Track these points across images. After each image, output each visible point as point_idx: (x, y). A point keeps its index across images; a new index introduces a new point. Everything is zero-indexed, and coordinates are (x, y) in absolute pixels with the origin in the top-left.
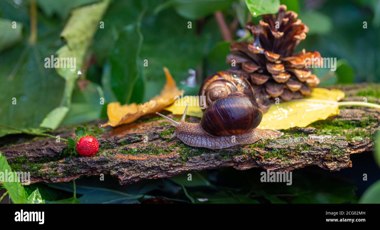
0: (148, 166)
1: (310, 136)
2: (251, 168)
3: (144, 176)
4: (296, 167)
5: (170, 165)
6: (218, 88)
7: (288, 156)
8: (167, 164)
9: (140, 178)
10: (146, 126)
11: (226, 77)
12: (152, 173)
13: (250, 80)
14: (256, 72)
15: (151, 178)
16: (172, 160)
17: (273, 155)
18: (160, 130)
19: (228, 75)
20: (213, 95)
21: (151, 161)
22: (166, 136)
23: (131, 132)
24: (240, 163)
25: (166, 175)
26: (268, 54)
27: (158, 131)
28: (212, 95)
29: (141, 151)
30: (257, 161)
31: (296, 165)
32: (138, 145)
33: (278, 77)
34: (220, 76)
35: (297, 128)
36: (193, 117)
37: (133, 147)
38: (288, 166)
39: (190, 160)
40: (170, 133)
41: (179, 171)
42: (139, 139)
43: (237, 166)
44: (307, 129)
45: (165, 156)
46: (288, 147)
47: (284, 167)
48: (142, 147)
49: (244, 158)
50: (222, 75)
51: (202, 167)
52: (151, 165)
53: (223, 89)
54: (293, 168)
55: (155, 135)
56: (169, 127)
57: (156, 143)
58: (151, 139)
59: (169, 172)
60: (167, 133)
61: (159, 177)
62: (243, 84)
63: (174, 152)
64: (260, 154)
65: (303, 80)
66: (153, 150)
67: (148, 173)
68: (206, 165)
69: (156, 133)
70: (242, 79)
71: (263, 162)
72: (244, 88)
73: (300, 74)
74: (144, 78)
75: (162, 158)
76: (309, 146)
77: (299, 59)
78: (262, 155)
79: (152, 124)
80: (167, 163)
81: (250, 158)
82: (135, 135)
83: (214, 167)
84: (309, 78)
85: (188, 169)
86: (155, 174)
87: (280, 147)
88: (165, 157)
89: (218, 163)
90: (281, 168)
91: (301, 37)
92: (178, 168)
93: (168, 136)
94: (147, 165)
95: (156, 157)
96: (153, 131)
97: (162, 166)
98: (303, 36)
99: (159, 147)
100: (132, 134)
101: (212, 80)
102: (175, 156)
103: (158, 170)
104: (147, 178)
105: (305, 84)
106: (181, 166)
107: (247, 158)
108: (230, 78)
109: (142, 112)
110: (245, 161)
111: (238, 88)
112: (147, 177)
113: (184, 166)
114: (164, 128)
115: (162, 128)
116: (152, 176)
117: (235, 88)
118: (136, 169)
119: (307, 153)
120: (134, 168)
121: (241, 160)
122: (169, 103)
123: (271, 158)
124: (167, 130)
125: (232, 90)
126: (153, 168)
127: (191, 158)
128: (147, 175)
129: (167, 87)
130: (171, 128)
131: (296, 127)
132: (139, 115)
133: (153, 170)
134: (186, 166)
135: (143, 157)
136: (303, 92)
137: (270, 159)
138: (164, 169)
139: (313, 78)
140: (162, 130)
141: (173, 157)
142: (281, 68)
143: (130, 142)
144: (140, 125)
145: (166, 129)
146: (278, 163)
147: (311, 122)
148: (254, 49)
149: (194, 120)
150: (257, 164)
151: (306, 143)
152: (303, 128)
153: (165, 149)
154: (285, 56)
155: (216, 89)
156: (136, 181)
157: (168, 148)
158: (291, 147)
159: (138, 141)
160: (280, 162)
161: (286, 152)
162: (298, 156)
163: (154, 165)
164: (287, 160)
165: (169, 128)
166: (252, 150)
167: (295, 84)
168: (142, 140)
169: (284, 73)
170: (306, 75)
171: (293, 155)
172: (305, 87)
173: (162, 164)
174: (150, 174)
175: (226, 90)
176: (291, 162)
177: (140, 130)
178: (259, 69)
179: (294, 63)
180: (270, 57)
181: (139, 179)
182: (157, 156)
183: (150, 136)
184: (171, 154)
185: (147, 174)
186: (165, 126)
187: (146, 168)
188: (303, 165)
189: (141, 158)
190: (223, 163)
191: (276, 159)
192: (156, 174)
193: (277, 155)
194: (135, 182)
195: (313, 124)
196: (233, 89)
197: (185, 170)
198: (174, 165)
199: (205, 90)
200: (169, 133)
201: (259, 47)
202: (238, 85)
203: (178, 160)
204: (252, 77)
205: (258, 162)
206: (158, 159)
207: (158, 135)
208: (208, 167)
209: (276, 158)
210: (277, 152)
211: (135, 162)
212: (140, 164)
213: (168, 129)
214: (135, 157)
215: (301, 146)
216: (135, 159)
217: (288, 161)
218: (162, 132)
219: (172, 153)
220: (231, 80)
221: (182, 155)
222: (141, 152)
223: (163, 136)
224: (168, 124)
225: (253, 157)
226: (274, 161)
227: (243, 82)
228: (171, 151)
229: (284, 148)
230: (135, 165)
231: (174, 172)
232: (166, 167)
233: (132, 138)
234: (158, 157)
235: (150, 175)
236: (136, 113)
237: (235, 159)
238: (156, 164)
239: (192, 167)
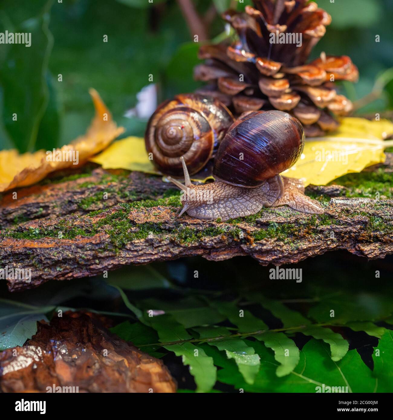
0: (56, 258)
1: (334, 200)
2: (233, 257)
3: (49, 275)
4: (310, 253)
5: (93, 256)
6: (175, 122)
7: (295, 235)
8: (89, 255)
9: (44, 279)
10: (56, 190)
11: (189, 103)
12: (64, 270)
13: (231, 107)
14: (242, 94)
15: (62, 279)
16: (97, 248)
17: (270, 235)
18: (80, 196)
19: (192, 100)
20: (168, 134)
21: (61, 249)
22: (90, 207)
23: (32, 200)
24: (213, 249)
25: (88, 273)
26: (261, 63)
27: (76, 198)
28: (166, 133)
29: (46, 233)
30: (242, 246)
31: (310, 250)
32: (40, 222)
33: (278, 101)
34: (179, 102)
35: (311, 187)
36: (136, 172)
37: (33, 226)
38: (296, 252)
39: (128, 246)
40: (97, 200)
41: (109, 265)
42: (44, 212)
43: (209, 254)
44: (329, 189)
45: (86, 240)
46: (296, 220)
47: (289, 253)
48: (48, 226)
49: (221, 240)
50: (182, 101)
51: (149, 258)
52: (62, 256)
53: (185, 124)
54: (305, 255)
55: (70, 205)
56: (95, 190)
57: (71, 218)
58: (64, 212)
59: (92, 267)
60: (92, 201)
61: (75, 276)
62: (219, 114)
63: (101, 234)
64: (248, 234)
65: (322, 106)
66: (66, 231)
67: (57, 271)
68: (156, 254)
69: (73, 201)
70: (217, 106)
71: (252, 247)
72: (220, 120)
73: (317, 95)
74: (60, 109)
75: (80, 245)
76: (331, 217)
77: (314, 71)
78: (251, 235)
79: (67, 187)
80: (89, 252)
81: (231, 240)
82: (37, 205)
83: (169, 257)
84: (333, 101)
85: (125, 261)
86: (68, 271)
87: (282, 220)
88: (85, 242)
89: (176, 251)
90: (284, 257)
91: (316, 32)
92: (108, 261)
93: (93, 205)
94: (55, 256)
95: (71, 242)
96: (67, 198)
97: (80, 257)
98: (321, 31)
99: (75, 225)
100: (33, 204)
101: (166, 110)
102: (102, 239)
103: (74, 265)
104: (54, 279)
105: (326, 112)
106: (113, 257)
107: (225, 241)
108: (195, 105)
109: (49, 165)
110: (222, 245)
111: (210, 120)
112: (55, 277)
113: (118, 256)
114: (87, 193)
115: (83, 193)
116: (63, 275)
117: (204, 121)
118: (37, 263)
119: (328, 229)
120: (33, 262)
121: (215, 243)
122: (97, 150)
123: (266, 240)
124: (91, 195)
125: (200, 124)
126: (65, 261)
127: (129, 242)
128: (56, 273)
129: (96, 123)
130: (98, 192)
131: (310, 184)
132: (44, 172)
133: (65, 265)
134: (121, 257)
135: (48, 243)
136: (324, 125)
137: (264, 242)
138: (83, 262)
139: (341, 102)
140: (83, 196)
141: (98, 242)
142: (283, 85)
143: (30, 217)
144: (47, 187)
145: (89, 195)
146: (279, 248)
147: (336, 176)
148: (237, 54)
149: (137, 177)
150: (242, 251)
151: (326, 213)
152: (321, 187)
153: (87, 228)
154: (292, 66)
155: (173, 124)
156: (36, 284)
157: (92, 228)
158: (301, 220)
159: (43, 216)
160: (281, 247)
161: (292, 228)
162: (313, 235)
163: (66, 257)
164: (293, 242)
165: (94, 192)
166: (234, 226)
167: (308, 112)
168: (48, 214)
169: (289, 93)
170: (326, 96)
171: (305, 234)
172: (326, 117)
173: (80, 253)
174: (59, 271)
175: (190, 124)
176: (300, 245)
177: (46, 196)
178: (247, 89)
179: (306, 77)
180: (264, 68)
181: (41, 281)
182: (72, 240)
183: (63, 207)
184: (96, 237)
185: (55, 271)
186: (88, 189)
187: (52, 262)
188: (322, 249)
189: (45, 245)
190: (184, 251)
191: (275, 241)
192: (71, 272)
193: (277, 234)
194: (35, 286)
195: (341, 180)
196: (202, 122)
197: (119, 264)
198: (100, 255)
199: (155, 127)
200: (94, 201)
201: (246, 52)
202: (211, 116)
203: (106, 246)
204: (236, 102)
205: (244, 247)
206: (73, 247)
207: (76, 205)
208: (159, 257)
209: (276, 239)
210: (277, 230)
211: (34, 252)
212: (43, 255)
213: (94, 194)
214: (36, 243)
215: (317, 218)
216: (36, 246)
217: (295, 244)
218: (83, 200)
219: (97, 235)
220: (198, 108)
221: (115, 237)
222: (46, 235)
223: (85, 207)
224: (93, 186)
225: (236, 239)
226: (271, 244)
227: (219, 111)
228: (97, 232)
229: (289, 223)
230: (34, 257)
231: (101, 267)
232: (87, 259)
233: (31, 211)
234: (74, 241)
235: (60, 273)
236: (39, 168)
237: (206, 243)
238: (70, 255)
239: (131, 258)
